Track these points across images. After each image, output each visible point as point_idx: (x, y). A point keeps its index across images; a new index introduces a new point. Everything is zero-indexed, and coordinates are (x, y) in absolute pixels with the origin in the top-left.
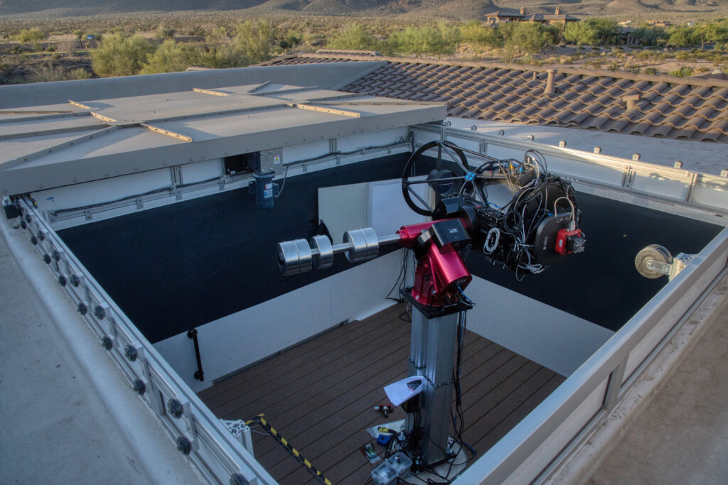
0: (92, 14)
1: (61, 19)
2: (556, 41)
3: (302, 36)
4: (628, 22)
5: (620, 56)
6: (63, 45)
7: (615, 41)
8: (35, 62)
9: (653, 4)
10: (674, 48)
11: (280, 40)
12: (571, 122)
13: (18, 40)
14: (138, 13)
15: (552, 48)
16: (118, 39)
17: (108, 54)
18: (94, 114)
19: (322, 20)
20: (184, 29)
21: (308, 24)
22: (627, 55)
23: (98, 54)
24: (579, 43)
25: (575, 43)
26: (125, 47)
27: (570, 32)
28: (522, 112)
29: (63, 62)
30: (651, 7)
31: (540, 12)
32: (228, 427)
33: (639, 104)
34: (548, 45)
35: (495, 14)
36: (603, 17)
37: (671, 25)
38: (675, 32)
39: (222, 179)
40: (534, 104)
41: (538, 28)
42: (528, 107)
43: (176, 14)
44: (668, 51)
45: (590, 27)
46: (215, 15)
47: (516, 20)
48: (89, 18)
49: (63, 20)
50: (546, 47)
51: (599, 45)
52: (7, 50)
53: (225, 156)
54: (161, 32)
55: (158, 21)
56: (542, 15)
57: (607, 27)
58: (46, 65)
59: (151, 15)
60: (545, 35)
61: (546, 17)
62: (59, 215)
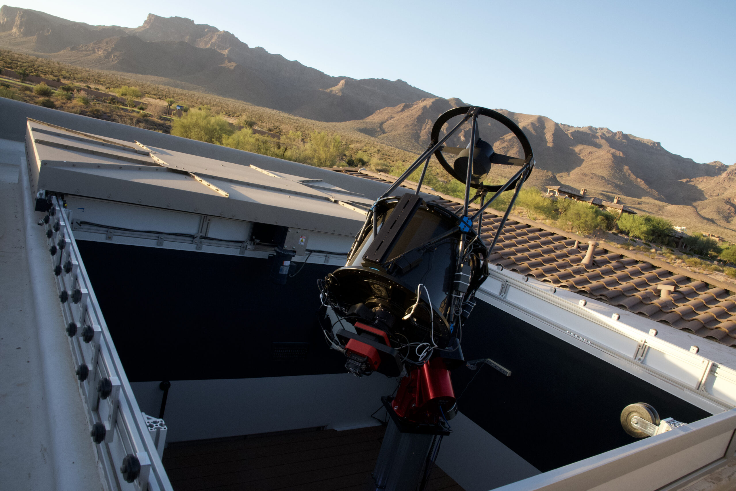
0: (188, 89)
1: (160, 86)
2: (609, 227)
3: (369, 160)
4: (683, 228)
5: (669, 256)
6: (153, 107)
7: (666, 242)
8: (123, 114)
9: (710, 218)
10: (725, 263)
11: (349, 158)
12: (601, 295)
13: (116, 93)
14: (229, 99)
15: (604, 232)
16: (202, 115)
17: (189, 126)
18: (152, 155)
19: (392, 151)
20: (264, 124)
21: (378, 151)
22: (676, 258)
23: (180, 123)
24: (631, 235)
25: (627, 234)
26: (206, 123)
27: (624, 222)
28: (556, 275)
29: (147, 121)
30: (708, 219)
31: (600, 197)
32: (147, 421)
33: (673, 295)
34: (600, 229)
35: (556, 188)
36: (660, 217)
37: (725, 241)
38: (727, 248)
39: (246, 244)
40: (569, 270)
41: (594, 211)
42: (562, 271)
43: (261, 110)
44: (718, 264)
45: (644, 222)
46: (296, 120)
47: (575, 198)
48: (185, 92)
49: (161, 87)
50: (598, 231)
51: (651, 242)
52: (104, 98)
53: (255, 221)
54: (243, 121)
55: (244, 111)
56: (601, 200)
57: (661, 227)
58: (132, 119)
59: (239, 104)
60: (599, 218)
61: (604, 203)
62: (83, 226)
